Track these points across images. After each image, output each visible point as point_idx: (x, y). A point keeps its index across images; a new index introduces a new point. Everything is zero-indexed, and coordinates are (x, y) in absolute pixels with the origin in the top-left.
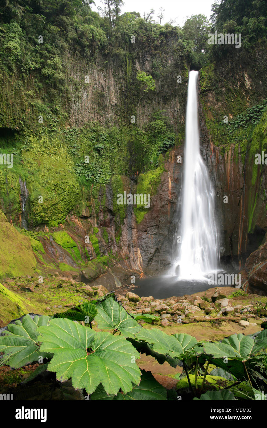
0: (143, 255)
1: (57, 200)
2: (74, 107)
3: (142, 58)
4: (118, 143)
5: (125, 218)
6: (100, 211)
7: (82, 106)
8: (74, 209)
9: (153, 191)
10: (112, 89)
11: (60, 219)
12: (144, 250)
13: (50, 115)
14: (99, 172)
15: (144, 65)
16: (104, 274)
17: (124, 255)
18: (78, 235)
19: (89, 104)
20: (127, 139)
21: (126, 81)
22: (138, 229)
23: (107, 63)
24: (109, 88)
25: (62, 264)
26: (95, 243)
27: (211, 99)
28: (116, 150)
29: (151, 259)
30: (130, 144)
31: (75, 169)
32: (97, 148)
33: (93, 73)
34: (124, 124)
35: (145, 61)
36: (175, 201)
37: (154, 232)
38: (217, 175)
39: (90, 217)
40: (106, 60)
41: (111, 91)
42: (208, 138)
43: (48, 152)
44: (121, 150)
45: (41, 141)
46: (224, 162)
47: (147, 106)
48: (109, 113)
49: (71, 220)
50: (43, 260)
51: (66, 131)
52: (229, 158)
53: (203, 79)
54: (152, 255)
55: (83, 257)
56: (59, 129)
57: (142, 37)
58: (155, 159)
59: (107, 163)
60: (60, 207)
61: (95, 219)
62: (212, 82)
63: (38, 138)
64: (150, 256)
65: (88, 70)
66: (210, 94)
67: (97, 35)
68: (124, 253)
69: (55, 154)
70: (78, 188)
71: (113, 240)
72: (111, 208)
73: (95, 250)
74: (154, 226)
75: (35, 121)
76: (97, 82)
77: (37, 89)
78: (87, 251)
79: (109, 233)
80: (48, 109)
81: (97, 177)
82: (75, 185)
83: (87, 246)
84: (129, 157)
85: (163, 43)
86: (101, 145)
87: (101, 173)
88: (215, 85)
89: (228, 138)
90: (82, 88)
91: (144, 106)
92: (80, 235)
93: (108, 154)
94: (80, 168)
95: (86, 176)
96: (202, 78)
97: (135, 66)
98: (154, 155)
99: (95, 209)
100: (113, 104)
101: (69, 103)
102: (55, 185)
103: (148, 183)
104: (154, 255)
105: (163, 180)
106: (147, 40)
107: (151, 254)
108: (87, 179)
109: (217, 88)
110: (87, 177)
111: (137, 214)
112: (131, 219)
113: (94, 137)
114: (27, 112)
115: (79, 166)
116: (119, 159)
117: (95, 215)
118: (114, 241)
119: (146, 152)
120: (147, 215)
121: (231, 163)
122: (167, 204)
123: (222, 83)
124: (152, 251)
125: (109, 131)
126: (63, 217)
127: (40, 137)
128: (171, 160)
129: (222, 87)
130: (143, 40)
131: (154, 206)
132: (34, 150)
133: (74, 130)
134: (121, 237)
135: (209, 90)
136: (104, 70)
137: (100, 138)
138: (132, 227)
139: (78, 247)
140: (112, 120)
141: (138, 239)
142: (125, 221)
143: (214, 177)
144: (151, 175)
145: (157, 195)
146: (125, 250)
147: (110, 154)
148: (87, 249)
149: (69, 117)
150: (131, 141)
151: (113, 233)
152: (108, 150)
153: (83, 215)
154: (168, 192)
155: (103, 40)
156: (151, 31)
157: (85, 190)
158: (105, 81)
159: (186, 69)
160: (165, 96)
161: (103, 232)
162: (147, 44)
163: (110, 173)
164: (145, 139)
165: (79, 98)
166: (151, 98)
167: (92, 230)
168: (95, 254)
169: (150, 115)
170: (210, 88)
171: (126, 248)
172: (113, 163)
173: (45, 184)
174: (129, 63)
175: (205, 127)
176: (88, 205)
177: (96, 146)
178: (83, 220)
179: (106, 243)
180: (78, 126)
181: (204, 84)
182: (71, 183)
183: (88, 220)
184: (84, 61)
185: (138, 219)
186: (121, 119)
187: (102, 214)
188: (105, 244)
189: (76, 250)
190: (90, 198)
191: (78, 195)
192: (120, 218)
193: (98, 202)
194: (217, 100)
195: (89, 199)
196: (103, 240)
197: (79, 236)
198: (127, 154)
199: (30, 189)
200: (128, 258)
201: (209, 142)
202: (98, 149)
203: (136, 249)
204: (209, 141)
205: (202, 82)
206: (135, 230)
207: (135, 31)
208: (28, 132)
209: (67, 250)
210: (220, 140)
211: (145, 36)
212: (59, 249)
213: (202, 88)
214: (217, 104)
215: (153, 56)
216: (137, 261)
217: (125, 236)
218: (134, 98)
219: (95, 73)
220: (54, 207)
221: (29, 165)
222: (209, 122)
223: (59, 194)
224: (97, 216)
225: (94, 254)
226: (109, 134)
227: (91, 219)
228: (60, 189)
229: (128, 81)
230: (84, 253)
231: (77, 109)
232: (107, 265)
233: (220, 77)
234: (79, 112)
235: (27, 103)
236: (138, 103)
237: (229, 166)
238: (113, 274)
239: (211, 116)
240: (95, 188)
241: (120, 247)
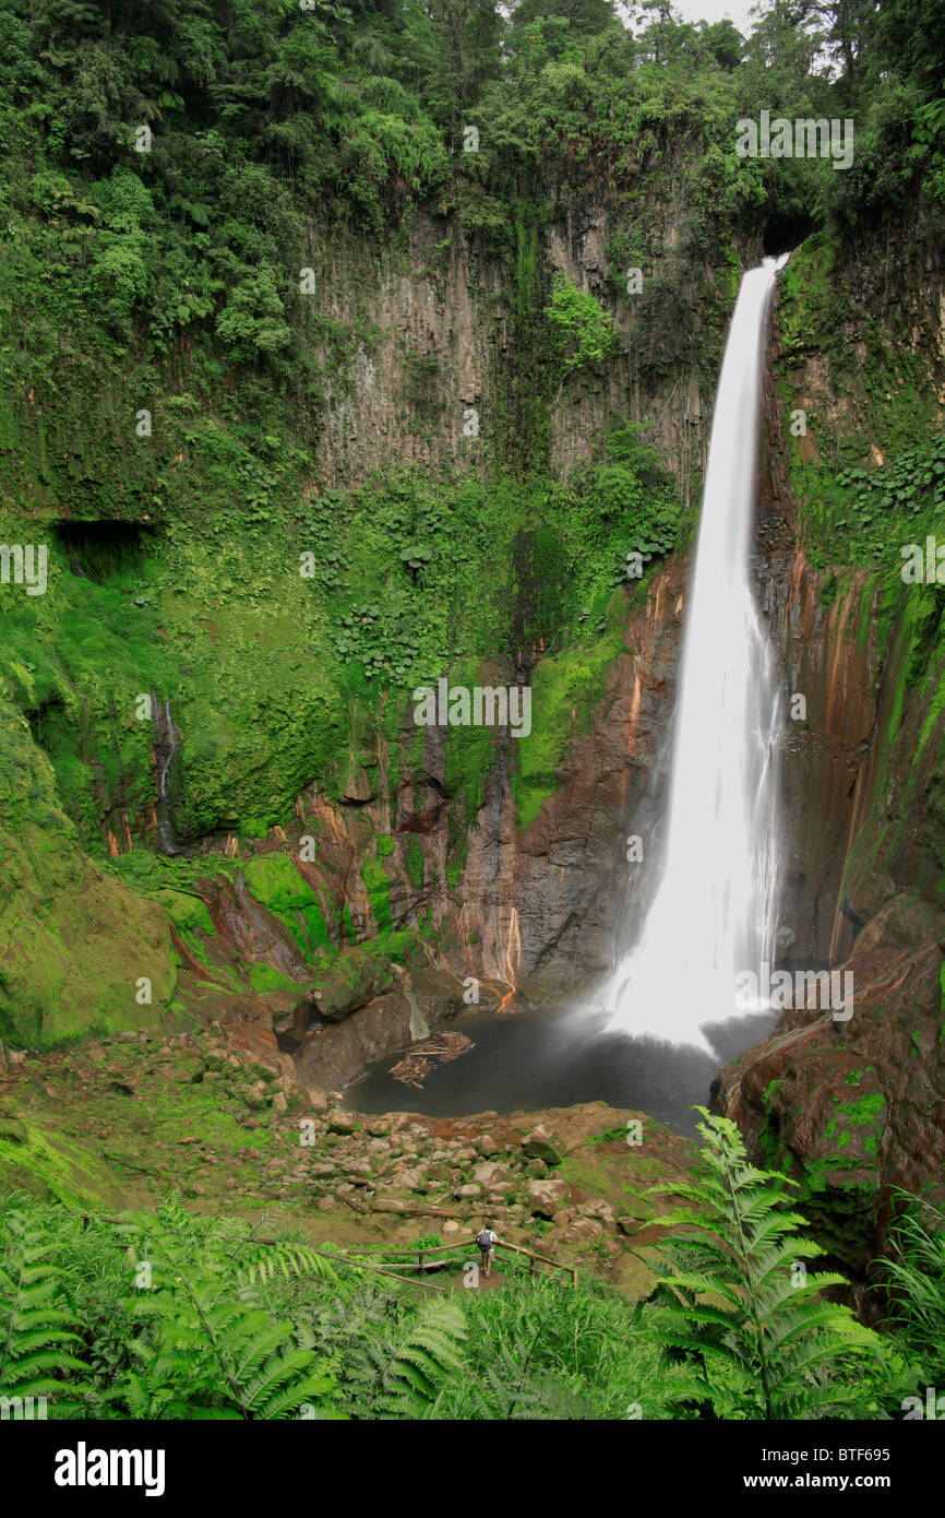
0: (526, 932)
1: (267, 754)
2: (333, 422)
3: (576, 218)
4: (479, 540)
5: (484, 805)
6: (403, 783)
7: (358, 416)
8: (322, 773)
9: (578, 722)
10: (465, 342)
11: (276, 812)
12: (533, 917)
13: (249, 467)
14: (409, 651)
15: (581, 245)
16: (383, 998)
17: (465, 930)
18: (326, 863)
19: (384, 406)
20: (513, 522)
21: (516, 313)
22: (518, 844)
23: (447, 248)
24: (453, 338)
25: (260, 966)
26: (378, 890)
27: (817, 384)
28: (474, 565)
29: (550, 948)
30: (524, 541)
31: (333, 639)
32: (406, 563)
33: (398, 289)
34: (505, 468)
35: (586, 231)
36: (645, 760)
37: (571, 860)
38: (799, 676)
39: (372, 800)
40: (445, 235)
41: (462, 351)
42: (792, 533)
43: (243, 591)
44: (489, 566)
45: (220, 559)
46: (826, 636)
47: (586, 403)
48: (455, 429)
49: (310, 813)
50: (203, 961)
51: (304, 508)
52: (841, 626)
53: (791, 305)
54: (553, 934)
55: (333, 935)
56: (281, 511)
57: (573, 142)
58: (599, 603)
59: (438, 615)
60: (276, 777)
61: (388, 809)
62: (824, 319)
63: (210, 549)
64: (547, 938)
65: (379, 280)
66: (813, 364)
67: (408, 155)
68: (467, 922)
69: (265, 596)
70: (338, 706)
71: (437, 879)
72: (439, 774)
73: (376, 910)
74: (572, 838)
75: (198, 493)
76: (412, 320)
77: (203, 383)
78: (347, 917)
79: (430, 854)
80: (242, 449)
81: (401, 670)
82: (325, 698)
83: (351, 899)
84: (516, 589)
85: (652, 162)
86: (421, 551)
87: (415, 653)
88: (830, 331)
89: (852, 544)
90: (360, 350)
91: (578, 402)
92: (331, 862)
93: (443, 582)
94: (347, 633)
95: (364, 665)
96: (787, 301)
97: (549, 251)
98: (599, 588)
99: (387, 774)
100: (469, 397)
101: (313, 414)
102: (261, 706)
103: (562, 695)
104: (561, 935)
105: (613, 686)
106: (592, 152)
107: (551, 930)
108: (368, 674)
109: (838, 345)
110: (369, 667)
111: (522, 797)
112: (501, 811)
113: (399, 522)
114: (175, 465)
115: (345, 626)
116: (482, 596)
117: (386, 796)
118: (442, 882)
119: (572, 574)
120: (552, 801)
121: (845, 643)
122: (620, 771)
123: (855, 324)
124: (557, 921)
125: (451, 494)
126: (283, 804)
127: (217, 544)
128: (653, 611)
129: (856, 341)
130: (577, 153)
131: (577, 772)
132: (199, 591)
133: (332, 501)
134: (464, 868)
135: (810, 350)
136: (437, 272)
137: (421, 525)
138: (502, 838)
139: (320, 905)
140: (464, 456)
141: (516, 877)
142: (482, 817)
143: (790, 684)
144: (576, 667)
145: (588, 737)
146: (471, 912)
147: (453, 581)
148: (349, 908)
149: (315, 459)
150: (526, 530)
151: (440, 853)
152: (445, 566)
153: (349, 795)
154: (626, 730)
155: (429, 164)
156: (608, 117)
157: (357, 711)
158: (441, 314)
159: (730, 265)
160: (652, 367)
161: (407, 853)
162: (591, 167)
163: (446, 653)
164: (573, 526)
165: (348, 387)
166: (602, 373)
167: (374, 845)
168: (376, 924)
169: (598, 435)
170: (815, 344)
171: (475, 905)
172: (459, 612)
173: (232, 704)
174: (528, 243)
175: (788, 487)
176: (365, 764)
177: (404, 557)
178: (348, 810)
179: (413, 886)
180: (347, 483)
181: (794, 323)
182: (313, 693)
183: (364, 811)
184: (367, 249)
185: (522, 814)
186: (497, 449)
187: (408, 791)
188: (409, 891)
189: (311, 915)
190: (374, 738)
191: (336, 731)
192: (467, 807)
193: (398, 752)
194: (835, 389)
195: (372, 743)
196: (404, 876)
197: (331, 869)
198: (510, 577)
199: (183, 725)
200: (477, 940)
201: (791, 546)
202: (412, 565)
203: (507, 911)
204: (793, 543)
205: (787, 315)
206: (511, 848)
207: (548, 117)
208: (180, 529)
209: (283, 919)
210: (827, 544)
211: (587, 135)
212: (258, 919)
213: (785, 339)
214: (835, 404)
215: (616, 213)
216: (503, 952)
217: (478, 868)
218: (541, 373)
219: (404, 287)
220: (256, 776)
221: (180, 643)
222: (801, 469)
223: (274, 733)
224: (394, 797)
225: (373, 923)
226: (451, 507)
227: (375, 807)
228: (278, 716)
229: (520, 311)
230: (338, 922)
231: (341, 427)
232: (402, 962)
233: (852, 302)
234: (349, 438)
235: (171, 436)
236: (555, 389)
237: (837, 654)
238: (410, 998)
239: (812, 448)
240: (392, 707)
241: (459, 903)
